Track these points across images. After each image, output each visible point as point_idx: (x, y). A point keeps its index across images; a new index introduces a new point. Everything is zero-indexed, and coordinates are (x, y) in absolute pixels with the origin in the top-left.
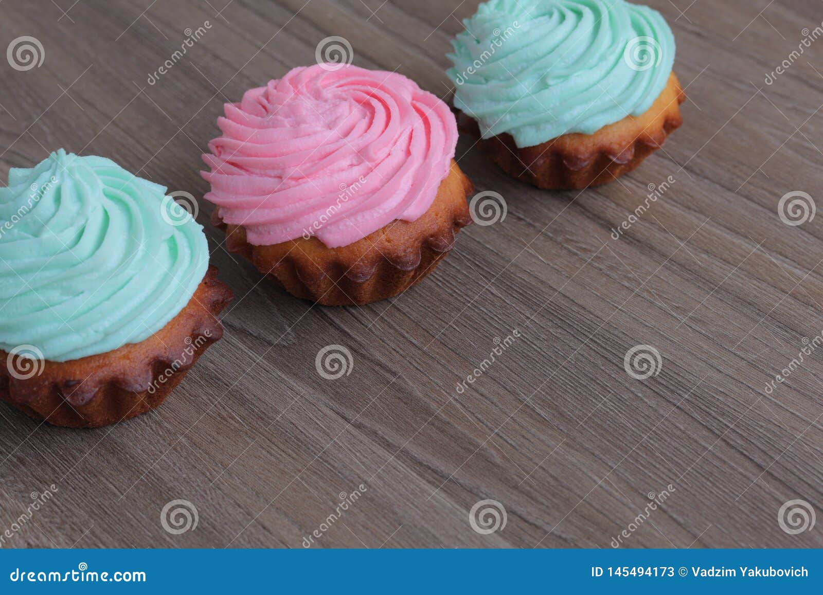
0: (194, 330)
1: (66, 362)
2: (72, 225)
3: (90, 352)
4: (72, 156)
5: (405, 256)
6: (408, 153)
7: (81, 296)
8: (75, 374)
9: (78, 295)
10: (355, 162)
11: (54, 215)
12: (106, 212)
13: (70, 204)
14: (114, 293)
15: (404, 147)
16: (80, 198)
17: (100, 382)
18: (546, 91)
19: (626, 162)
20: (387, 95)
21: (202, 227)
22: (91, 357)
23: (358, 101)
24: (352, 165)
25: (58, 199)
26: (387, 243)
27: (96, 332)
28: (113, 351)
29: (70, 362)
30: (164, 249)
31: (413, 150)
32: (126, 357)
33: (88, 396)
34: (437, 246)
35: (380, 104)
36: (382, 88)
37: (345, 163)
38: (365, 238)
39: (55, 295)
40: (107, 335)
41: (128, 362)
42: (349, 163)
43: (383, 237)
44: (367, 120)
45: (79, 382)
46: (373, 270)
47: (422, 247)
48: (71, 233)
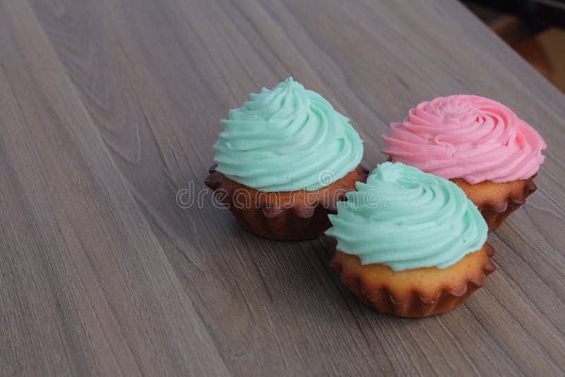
2: (286, 118)
4: (296, 83)
11: (278, 111)
12: (308, 116)
13: (289, 107)
16: (295, 105)
21: (362, 141)
25: (282, 103)
27: (288, 178)
30: (337, 143)
33: (276, 214)
40: (293, 181)
48: (286, 122)
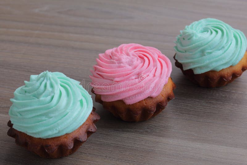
0: (87, 129)
1: (46, 139)
2: (50, 95)
3: (54, 136)
4: (51, 72)
5: (151, 108)
6: (154, 76)
7: (52, 118)
8: (49, 143)
9: (51, 118)
10: (137, 77)
11: (44, 92)
12: (60, 91)
13: (49, 89)
14: (62, 118)
15: (153, 74)
16: (52, 86)
17: (57, 146)
18: (204, 57)
19: (229, 81)
20: (150, 56)
21: (91, 96)
22: (54, 137)
23: (140, 57)
24: (136, 78)
25: (45, 86)
26: (145, 104)
28: (61, 136)
29: (48, 139)
30: (79, 103)
31: (156, 74)
32: (65, 138)
34: (162, 106)
35: (147, 59)
36: (148, 53)
37: (134, 77)
38: (138, 102)
39: (44, 118)
41: (66, 139)
42: (135, 77)
43: (144, 102)
44: (142, 63)
45: (50, 146)
46: (140, 112)
47: (156, 106)
48: (49, 98)
